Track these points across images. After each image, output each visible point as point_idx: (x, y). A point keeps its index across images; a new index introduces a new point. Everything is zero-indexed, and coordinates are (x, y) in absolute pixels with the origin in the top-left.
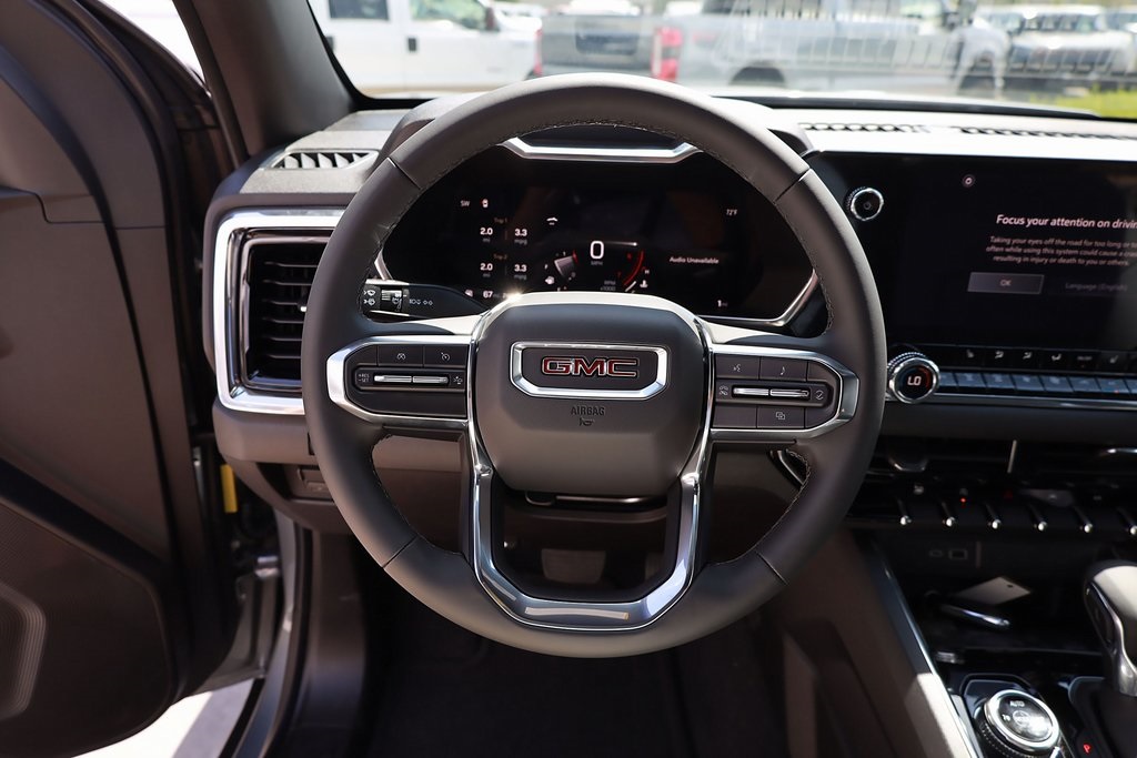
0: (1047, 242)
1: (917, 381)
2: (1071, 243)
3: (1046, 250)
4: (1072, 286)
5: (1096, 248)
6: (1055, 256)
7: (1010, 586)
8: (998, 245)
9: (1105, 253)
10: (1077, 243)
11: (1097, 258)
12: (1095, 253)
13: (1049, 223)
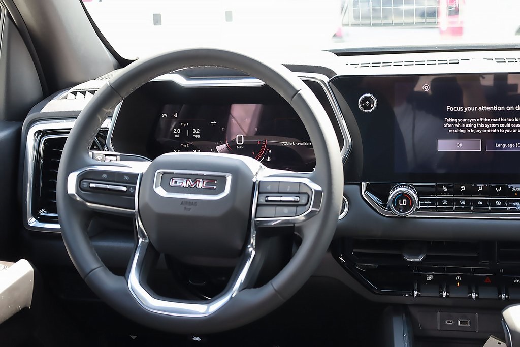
0: (478, 120)
1: (404, 202)
2: (493, 120)
3: (479, 125)
4: (499, 146)
5: (509, 123)
6: (485, 128)
7: (499, 344)
8: (450, 123)
9: (515, 125)
10: (496, 120)
11: (511, 128)
12: (509, 125)
13: (477, 109)
